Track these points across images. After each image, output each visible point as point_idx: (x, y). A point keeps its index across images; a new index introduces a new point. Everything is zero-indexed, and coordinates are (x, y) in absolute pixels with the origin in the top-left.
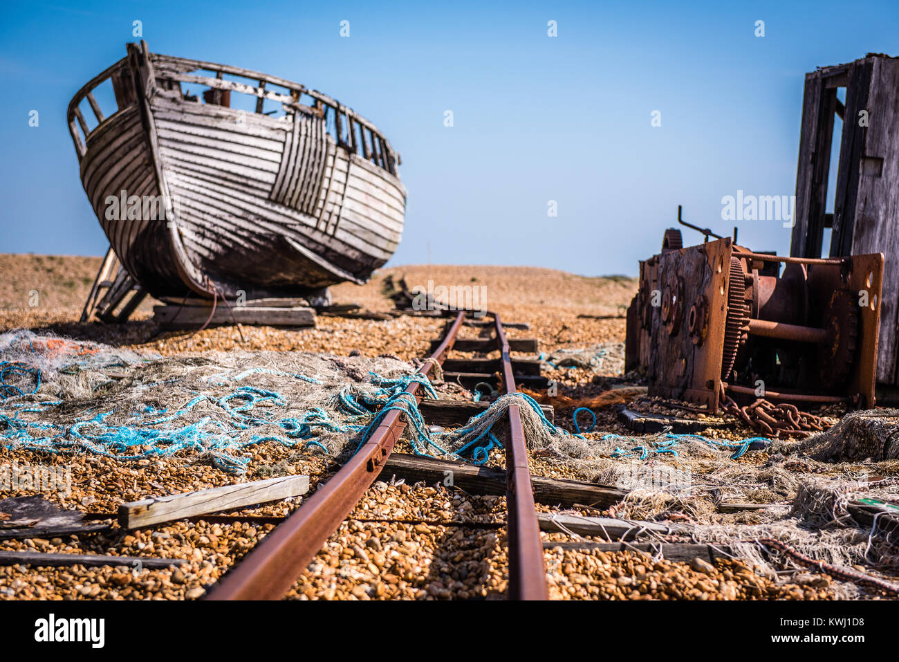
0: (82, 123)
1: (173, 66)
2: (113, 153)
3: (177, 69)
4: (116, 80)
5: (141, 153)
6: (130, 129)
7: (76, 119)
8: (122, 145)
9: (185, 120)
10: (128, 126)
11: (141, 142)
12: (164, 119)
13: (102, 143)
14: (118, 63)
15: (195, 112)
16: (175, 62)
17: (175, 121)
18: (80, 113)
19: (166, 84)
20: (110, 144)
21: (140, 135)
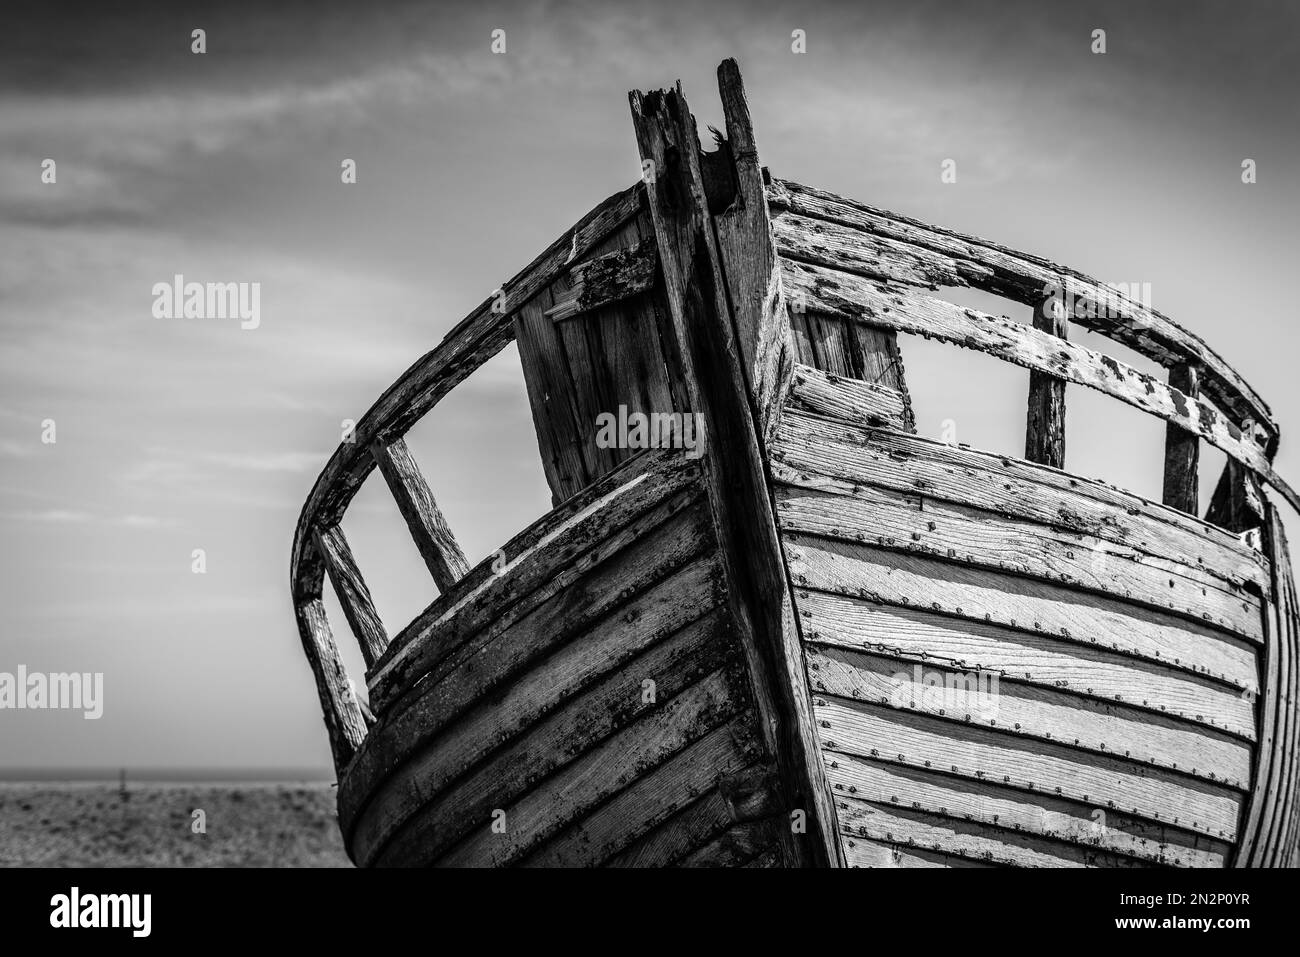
0: (355, 601)
1: (861, 248)
2: (510, 741)
3: (884, 265)
4: (547, 340)
5: (692, 740)
6: (626, 606)
7: (327, 585)
8: (566, 700)
9: (929, 542)
10: (609, 592)
11: (694, 680)
12: (833, 541)
13: (454, 691)
14: (565, 243)
15: (974, 499)
16: (870, 229)
17: (885, 551)
18: (345, 555)
19: (832, 344)
20: (497, 692)
21: (690, 639)
